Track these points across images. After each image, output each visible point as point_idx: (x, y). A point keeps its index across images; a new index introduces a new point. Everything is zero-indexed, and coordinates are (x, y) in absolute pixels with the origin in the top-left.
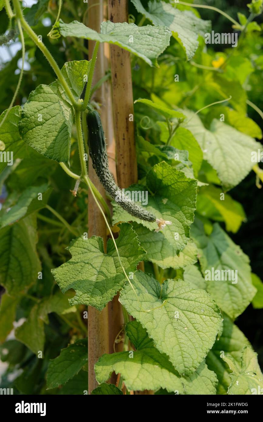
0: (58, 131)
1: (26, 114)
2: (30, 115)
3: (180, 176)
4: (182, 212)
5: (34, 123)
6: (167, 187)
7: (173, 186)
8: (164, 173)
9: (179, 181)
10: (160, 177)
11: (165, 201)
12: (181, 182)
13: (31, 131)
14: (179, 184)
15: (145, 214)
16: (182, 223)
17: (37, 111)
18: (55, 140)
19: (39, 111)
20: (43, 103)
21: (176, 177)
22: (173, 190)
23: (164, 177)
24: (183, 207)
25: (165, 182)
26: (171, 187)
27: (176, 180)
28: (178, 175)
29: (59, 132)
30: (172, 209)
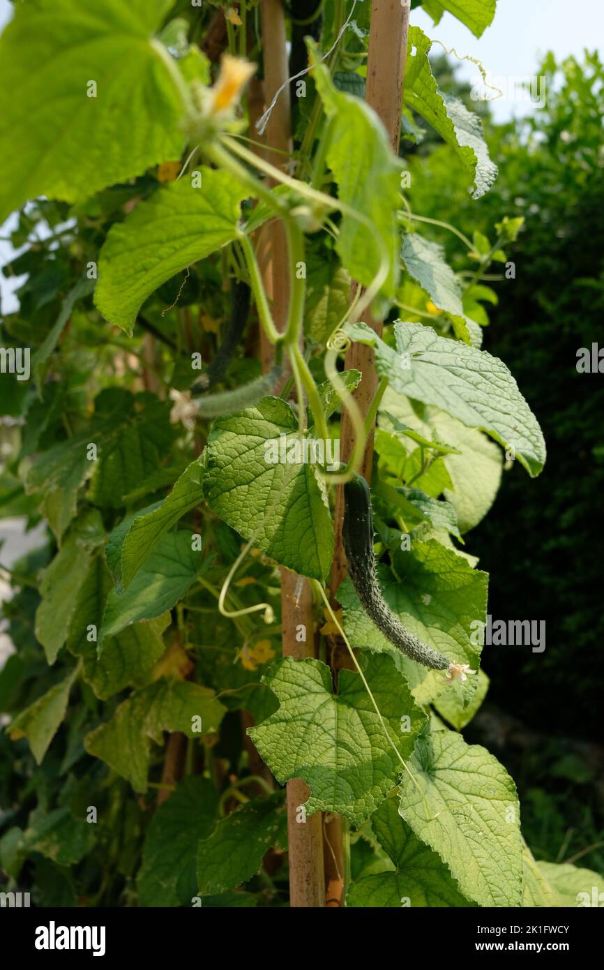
0: (285, 503)
1: (217, 459)
2: (225, 463)
3: (459, 563)
4: (462, 625)
5: (233, 478)
6: (430, 575)
7: (441, 576)
8: (430, 555)
9: (455, 570)
10: (421, 559)
11: (427, 599)
12: (460, 573)
13: (228, 493)
14: (454, 575)
15: (435, 658)
16: (463, 646)
17: (238, 455)
18: (283, 523)
19: (240, 454)
20: (245, 438)
21: (451, 564)
22: (443, 582)
23: (428, 561)
24: (462, 617)
25: (428, 567)
26: (439, 577)
27: (450, 568)
28: (457, 561)
29: (289, 507)
30: (442, 617)
